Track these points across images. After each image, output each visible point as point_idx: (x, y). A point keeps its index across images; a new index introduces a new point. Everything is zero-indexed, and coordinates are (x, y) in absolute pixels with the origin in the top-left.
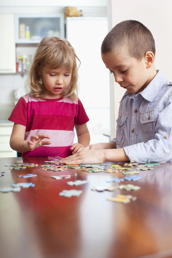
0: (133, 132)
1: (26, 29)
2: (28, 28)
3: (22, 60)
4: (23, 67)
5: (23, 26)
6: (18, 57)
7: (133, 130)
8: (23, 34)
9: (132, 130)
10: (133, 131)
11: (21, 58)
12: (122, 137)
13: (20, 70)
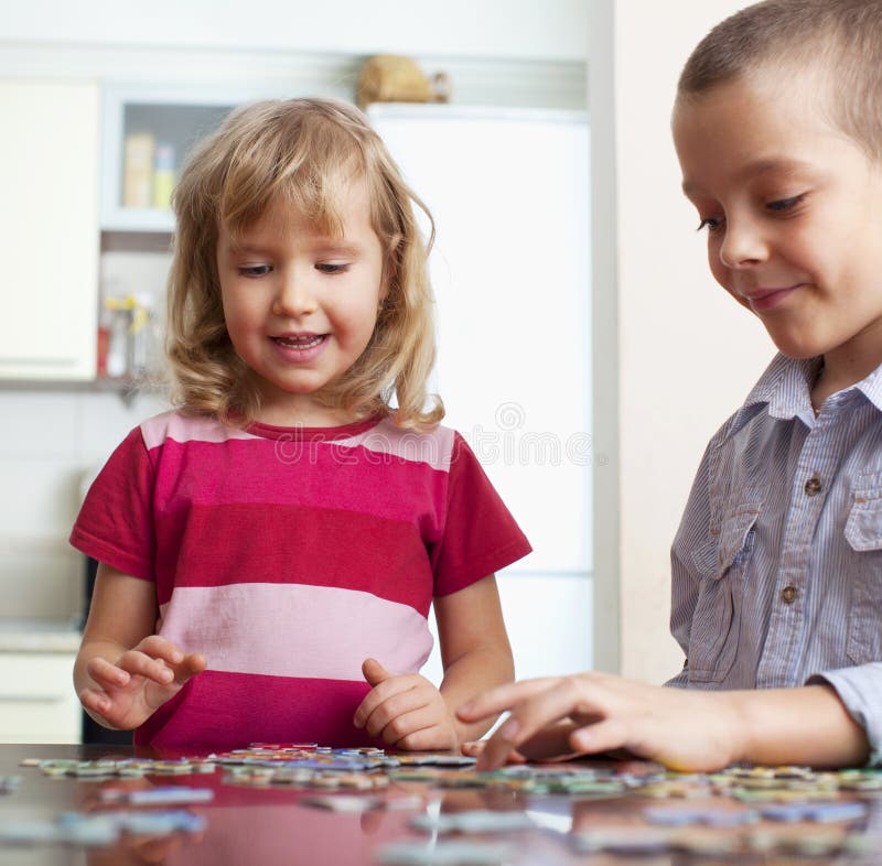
0: (787, 601)
1: (155, 163)
2: (166, 154)
3: (128, 315)
4: (133, 354)
5: (142, 147)
6: (112, 301)
7: (792, 589)
8: (140, 187)
9: (786, 590)
10: (790, 595)
11: (124, 306)
12: (721, 640)
13: (116, 365)
